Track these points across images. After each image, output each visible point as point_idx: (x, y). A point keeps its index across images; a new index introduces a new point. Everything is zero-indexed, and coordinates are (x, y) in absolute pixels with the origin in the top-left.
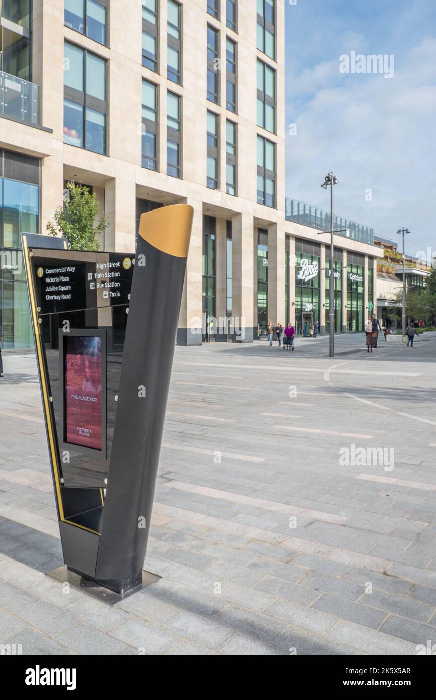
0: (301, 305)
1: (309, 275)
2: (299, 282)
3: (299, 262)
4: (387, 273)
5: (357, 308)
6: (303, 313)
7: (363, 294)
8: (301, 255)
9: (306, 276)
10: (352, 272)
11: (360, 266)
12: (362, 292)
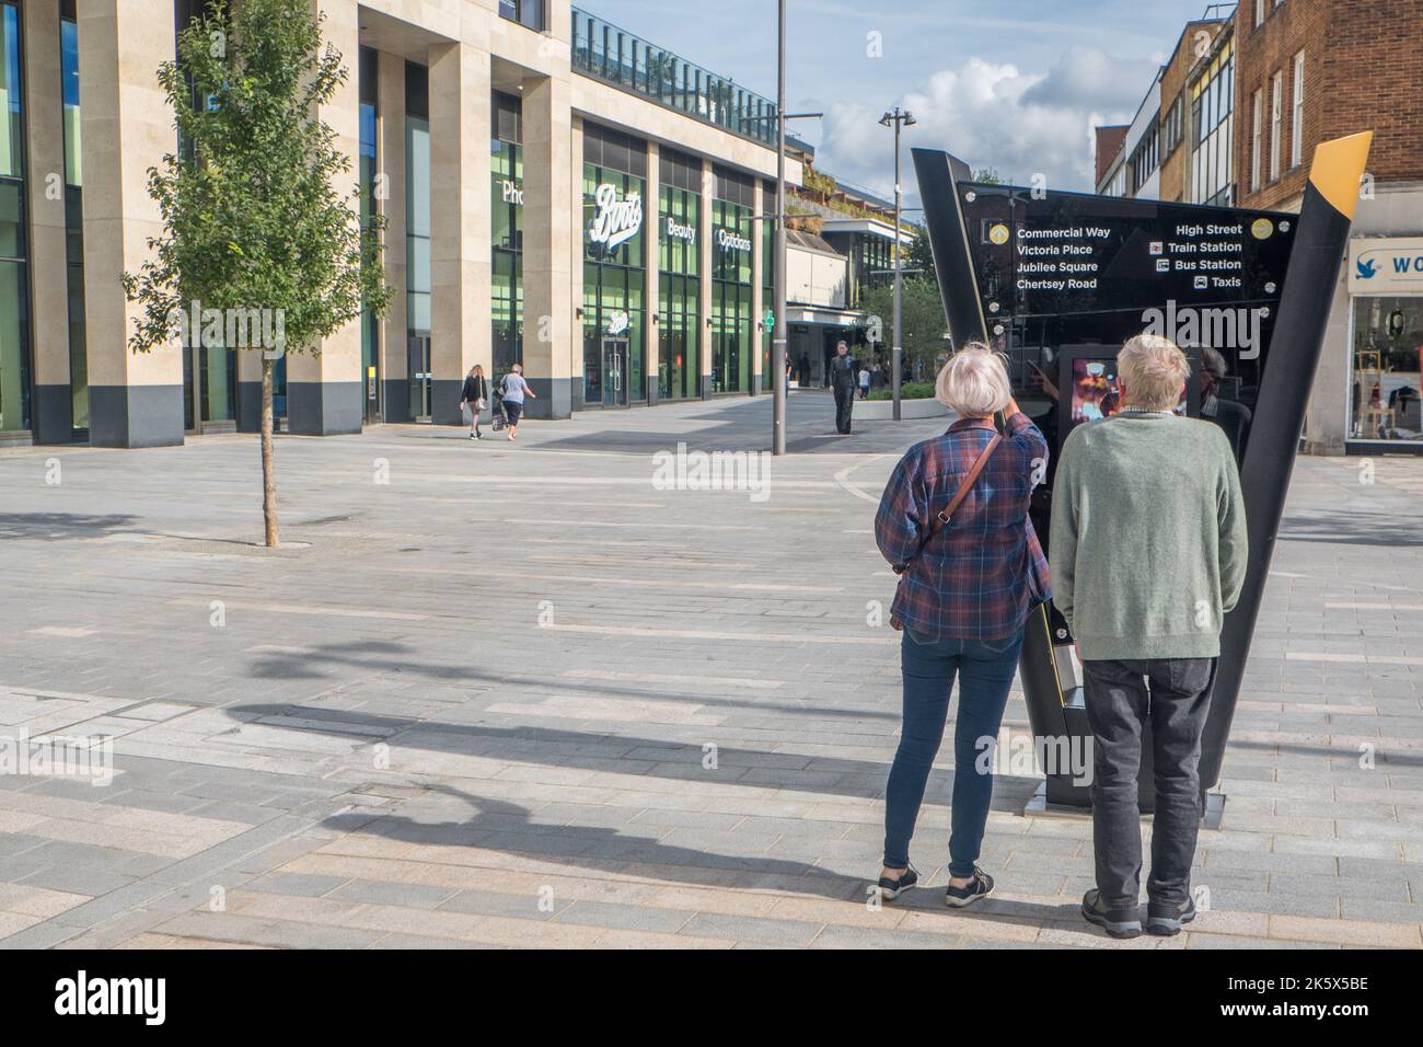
0: (599, 317)
1: (619, 230)
2: (593, 250)
3: (592, 192)
4: (802, 229)
5: (737, 327)
6: (604, 339)
7: (750, 287)
8: (599, 171)
9: (611, 234)
10: (723, 226)
11: (742, 209)
12: (747, 281)
